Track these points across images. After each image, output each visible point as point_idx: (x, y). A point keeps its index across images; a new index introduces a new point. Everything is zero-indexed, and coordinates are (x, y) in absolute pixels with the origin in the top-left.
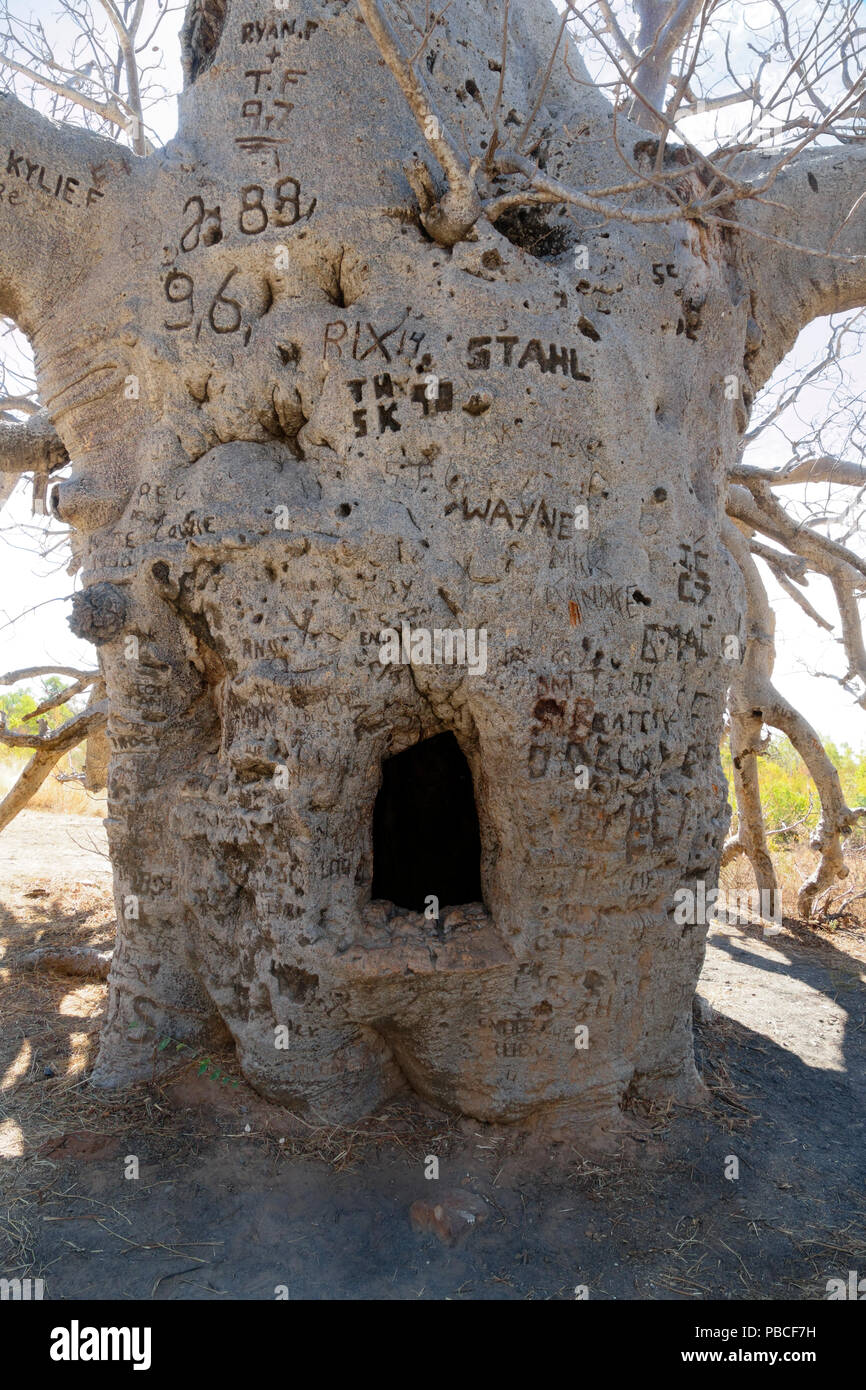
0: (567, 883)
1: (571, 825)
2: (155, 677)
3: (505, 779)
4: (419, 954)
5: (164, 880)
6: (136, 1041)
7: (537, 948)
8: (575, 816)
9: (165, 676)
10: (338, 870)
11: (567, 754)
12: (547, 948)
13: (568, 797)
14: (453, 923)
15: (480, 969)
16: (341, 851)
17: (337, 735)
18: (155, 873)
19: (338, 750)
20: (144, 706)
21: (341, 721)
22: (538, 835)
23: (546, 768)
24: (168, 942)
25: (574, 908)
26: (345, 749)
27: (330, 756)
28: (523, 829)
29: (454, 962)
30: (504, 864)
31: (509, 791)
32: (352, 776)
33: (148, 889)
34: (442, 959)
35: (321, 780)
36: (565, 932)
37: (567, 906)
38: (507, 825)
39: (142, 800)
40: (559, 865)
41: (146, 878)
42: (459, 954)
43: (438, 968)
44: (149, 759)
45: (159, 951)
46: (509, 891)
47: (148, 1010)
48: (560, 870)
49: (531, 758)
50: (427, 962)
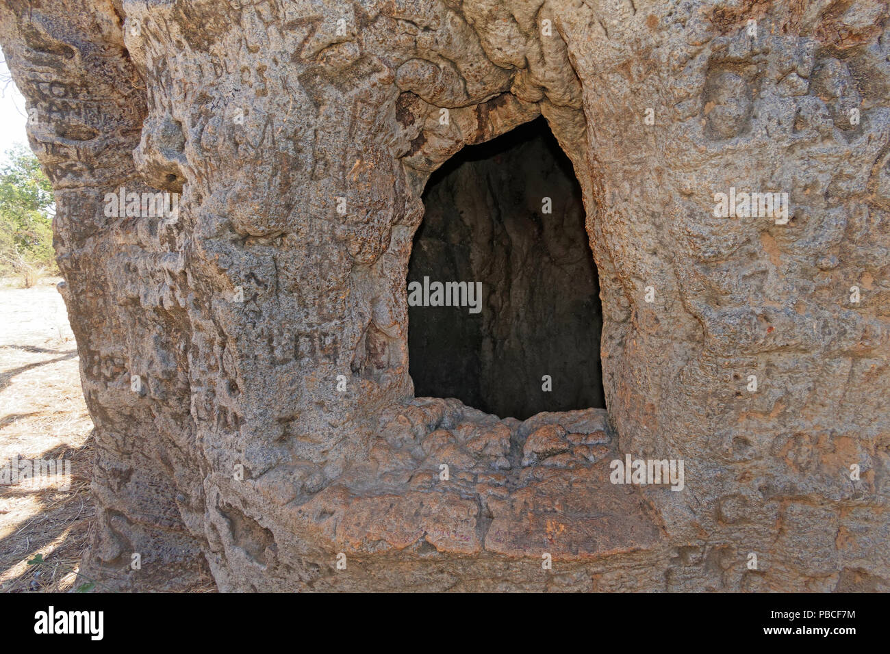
0: (800, 389)
1: (818, 255)
2: (60, 68)
3: (640, 162)
4: (453, 512)
5: (117, 361)
6: (106, 564)
7: (719, 517)
8: (833, 233)
9: (74, 65)
10: (313, 352)
11: (814, 78)
12: (743, 519)
13: (815, 184)
14: (541, 449)
15: (583, 554)
16: (314, 319)
17: (264, 93)
18: (104, 352)
19: (269, 120)
20: (55, 116)
21: (268, 63)
22: (727, 279)
23: (751, 114)
24: (138, 443)
25: (816, 441)
26: (283, 120)
27: (252, 134)
28: (687, 267)
29: (527, 532)
30: (641, 345)
31: (651, 187)
32: (314, 177)
33: (100, 374)
34: (500, 525)
35: (240, 181)
36: (793, 489)
37: (798, 436)
38: (648, 263)
39: (77, 253)
40: (785, 348)
41: (96, 357)
42: (539, 517)
43: (490, 545)
44: (84, 196)
45: (129, 453)
46: (653, 397)
47: (123, 527)
48: (782, 360)
49: (708, 93)
50: (468, 530)
